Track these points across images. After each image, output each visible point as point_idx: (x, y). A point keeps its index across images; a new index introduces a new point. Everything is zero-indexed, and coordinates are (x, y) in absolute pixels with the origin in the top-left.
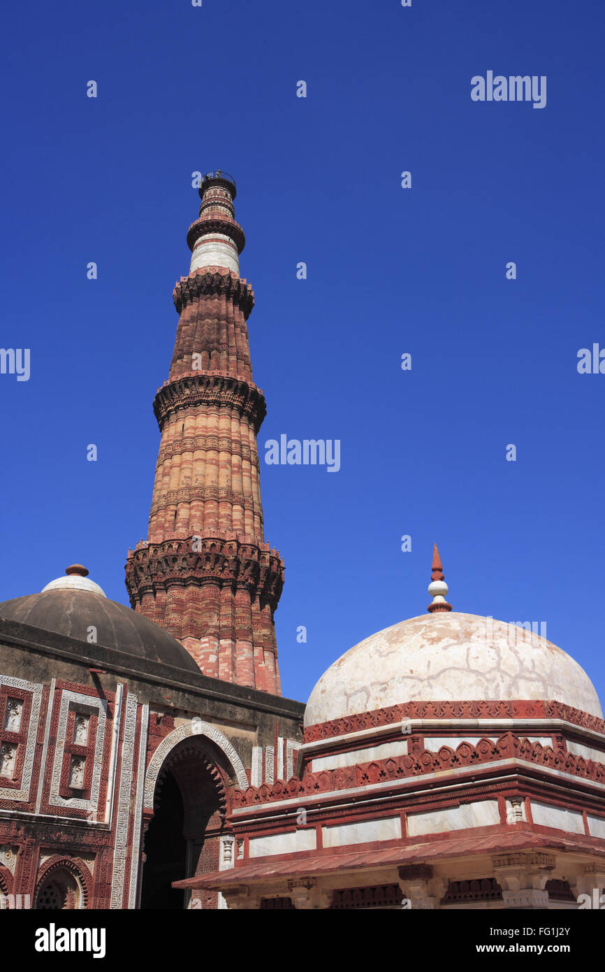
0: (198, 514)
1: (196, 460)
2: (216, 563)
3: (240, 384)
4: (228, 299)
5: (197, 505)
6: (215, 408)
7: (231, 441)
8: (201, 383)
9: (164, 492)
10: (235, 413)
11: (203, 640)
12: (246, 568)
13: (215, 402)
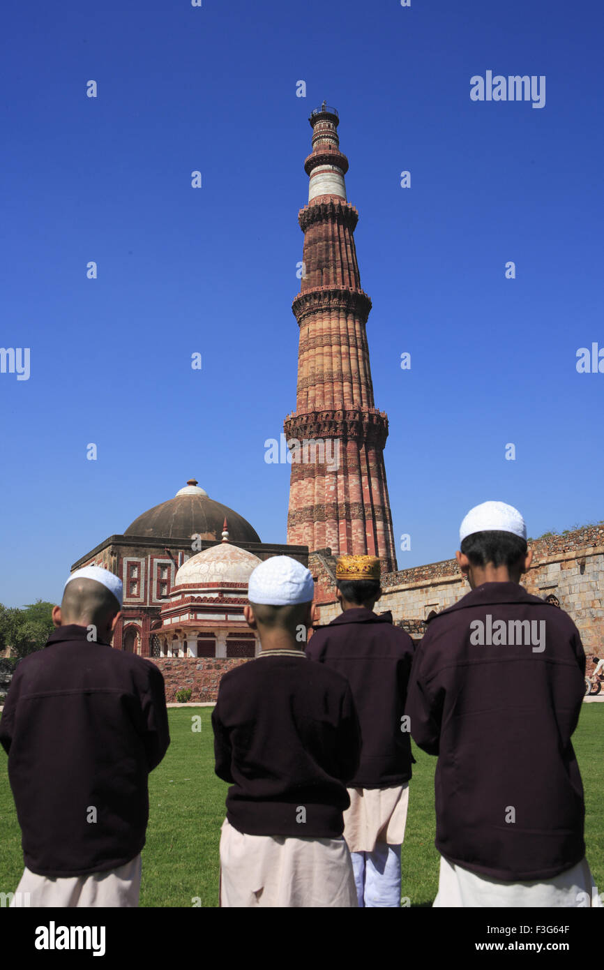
0: (320, 393)
1: (317, 354)
2: (330, 426)
3: (342, 292)
4: (333, 223)
5: (319, 387)
6: (327, 313)
7: (340, 336)
8: (315, 298)
9: (301, 379)
10: (342, 314)
11: (327, 477)
12: (351, 426)
13: (326, 309)
